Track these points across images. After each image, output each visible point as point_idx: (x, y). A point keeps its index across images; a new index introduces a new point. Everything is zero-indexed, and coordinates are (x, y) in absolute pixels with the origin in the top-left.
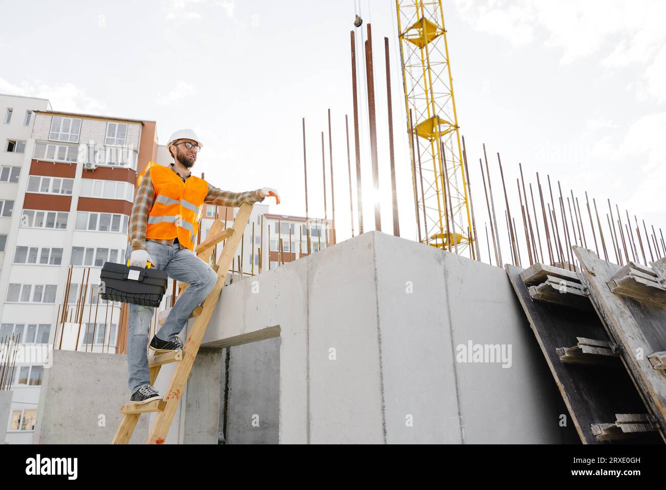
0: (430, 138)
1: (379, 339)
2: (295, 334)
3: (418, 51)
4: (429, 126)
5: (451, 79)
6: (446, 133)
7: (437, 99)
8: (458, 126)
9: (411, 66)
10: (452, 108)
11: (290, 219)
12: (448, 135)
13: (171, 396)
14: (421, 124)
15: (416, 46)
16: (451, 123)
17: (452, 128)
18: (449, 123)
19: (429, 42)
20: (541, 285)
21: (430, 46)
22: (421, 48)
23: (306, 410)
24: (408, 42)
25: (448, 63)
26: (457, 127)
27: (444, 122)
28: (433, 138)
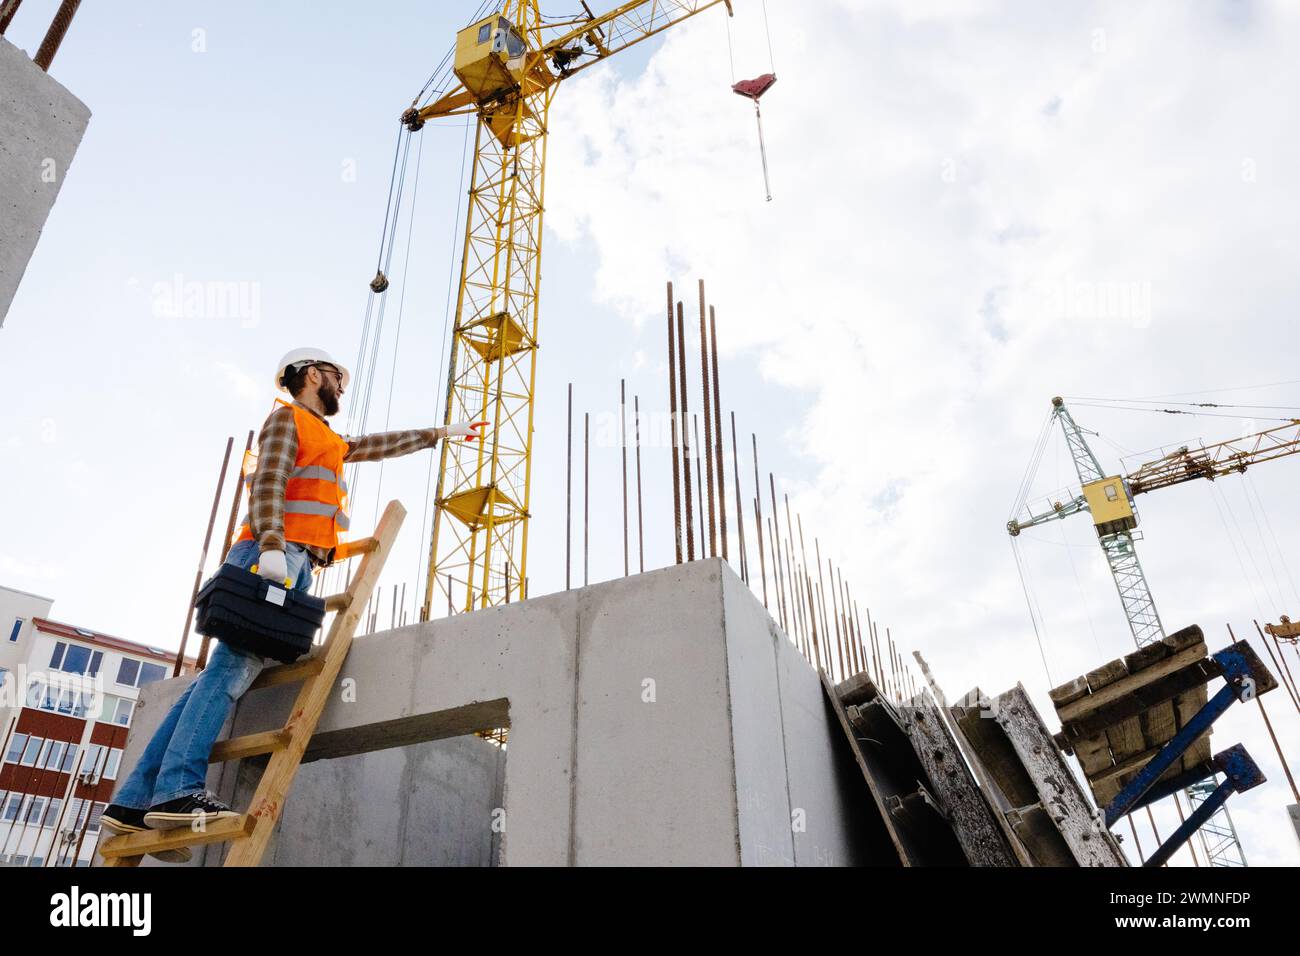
0: (472, 524)
1: (729, 710)
2: (545, 712)
3: (482, 366)
4: (477, 501)
5: (531, 430)
6: (506, 521)
7: (504, 457)
8: (530, 513)
9: (465, 387)
10: (524, 477)
11: (96, 639)
12: (507, 526)
13: (263, 812)
14: (463, 495)
15: (480, 357)
16: (518, 505)
17: (517, 515)
18: (514, 505)
19: (506, 355)
20: (866, 705)
21: (507, 361)
22: (488, 361)
23: (566, 833)
24: (468, 345)
25: (531, 400)
26: (526, 515)
27: (506, 500)
28: (479, 526)
